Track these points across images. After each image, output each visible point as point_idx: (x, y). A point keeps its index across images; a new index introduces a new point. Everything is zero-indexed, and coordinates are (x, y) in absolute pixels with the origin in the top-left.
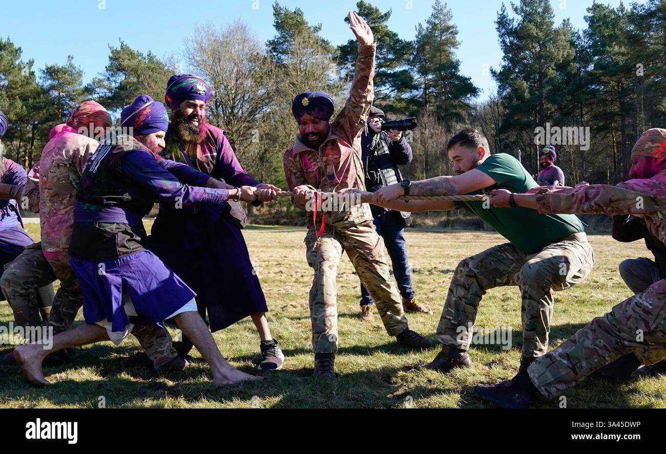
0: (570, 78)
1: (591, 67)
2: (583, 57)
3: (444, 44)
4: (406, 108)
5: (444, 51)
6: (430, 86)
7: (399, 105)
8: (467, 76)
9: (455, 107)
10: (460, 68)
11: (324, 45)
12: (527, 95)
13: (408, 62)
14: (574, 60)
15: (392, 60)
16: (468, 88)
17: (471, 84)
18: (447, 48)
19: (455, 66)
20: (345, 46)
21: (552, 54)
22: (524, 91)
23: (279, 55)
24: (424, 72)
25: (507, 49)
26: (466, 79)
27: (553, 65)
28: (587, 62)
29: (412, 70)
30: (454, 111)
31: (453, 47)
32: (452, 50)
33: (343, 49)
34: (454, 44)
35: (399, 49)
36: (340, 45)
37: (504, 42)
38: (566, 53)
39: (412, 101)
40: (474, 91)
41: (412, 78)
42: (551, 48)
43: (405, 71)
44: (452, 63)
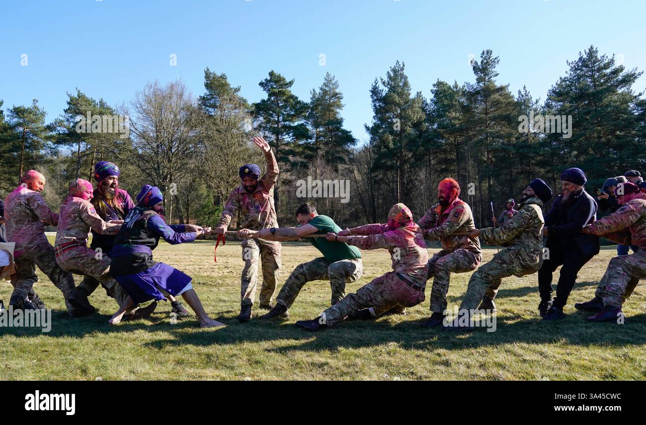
0: (421, 134)
1: (435, 126)
2: (430, 119)
3: (332, 106)
4: (303, 153)
5: (333, 111)
6: (321, 136)
7: (297, 150)
8: (348, 130)
9: (338, 152)
10: (343, 124)
11: (243, 103)
12: (391, 145)
13: (305, 118)
14: (425, 121)
15: (294, 116)
16: (348, 138)
17: (351, 136)
18: (333, 108)
19: (340, 122)
20: (259, 104)
21: (410, 116)
22: (389, 143)
23: (207, 108)
24: (316, 125)
25: (377, 111)
26: (347, 132)
27: (410, 124)
28: (433, 123)
29: (307, 123)
30: (338, 155)
31: (339, 108)
32: (338, 110)
33: (257, 106)
34: (339, 106)
35: (299, 108)
36: (254, 103)
37: (375, 106)
38: (419, 116)
39: (307, 147)
40: (353, 141)
41: (307, 130)
42: (409, 112)
43: (302, 124)
44: (338, 120)
